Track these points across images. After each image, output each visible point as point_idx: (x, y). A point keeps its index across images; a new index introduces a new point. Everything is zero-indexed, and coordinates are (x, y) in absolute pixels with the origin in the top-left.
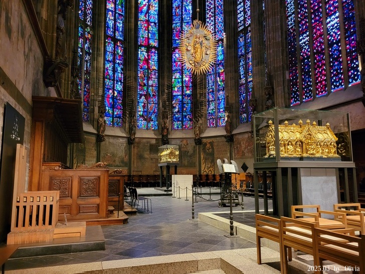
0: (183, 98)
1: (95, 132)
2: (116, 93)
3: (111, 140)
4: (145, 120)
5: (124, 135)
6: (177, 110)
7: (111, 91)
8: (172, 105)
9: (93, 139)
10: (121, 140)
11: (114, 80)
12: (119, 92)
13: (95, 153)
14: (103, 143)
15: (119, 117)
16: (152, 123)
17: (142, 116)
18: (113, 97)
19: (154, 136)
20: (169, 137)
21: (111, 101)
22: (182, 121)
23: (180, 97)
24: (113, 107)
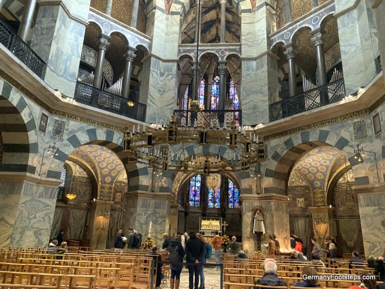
0: (234, 189)
1: (184, 210)
2: (196, 188)
3: (193, 214)
4: (213, 202)
5: (200, 211)
6: (230, 196)
7: (193, 187)
8: (228, 193)
9: (183, 214)
10: (198, 214)
11: (195, 181)
12: (198, 187)
13: (184, 221)
14: (188, 217)
15: (198, 201)
16: (217, 204)
17: (211, 200)
18: (195, 191)
19: (217, 212)
20: (226, 212)
21: (194, 193)
22: (234, 203)
23: (232, 189)
24: (195, 196)
